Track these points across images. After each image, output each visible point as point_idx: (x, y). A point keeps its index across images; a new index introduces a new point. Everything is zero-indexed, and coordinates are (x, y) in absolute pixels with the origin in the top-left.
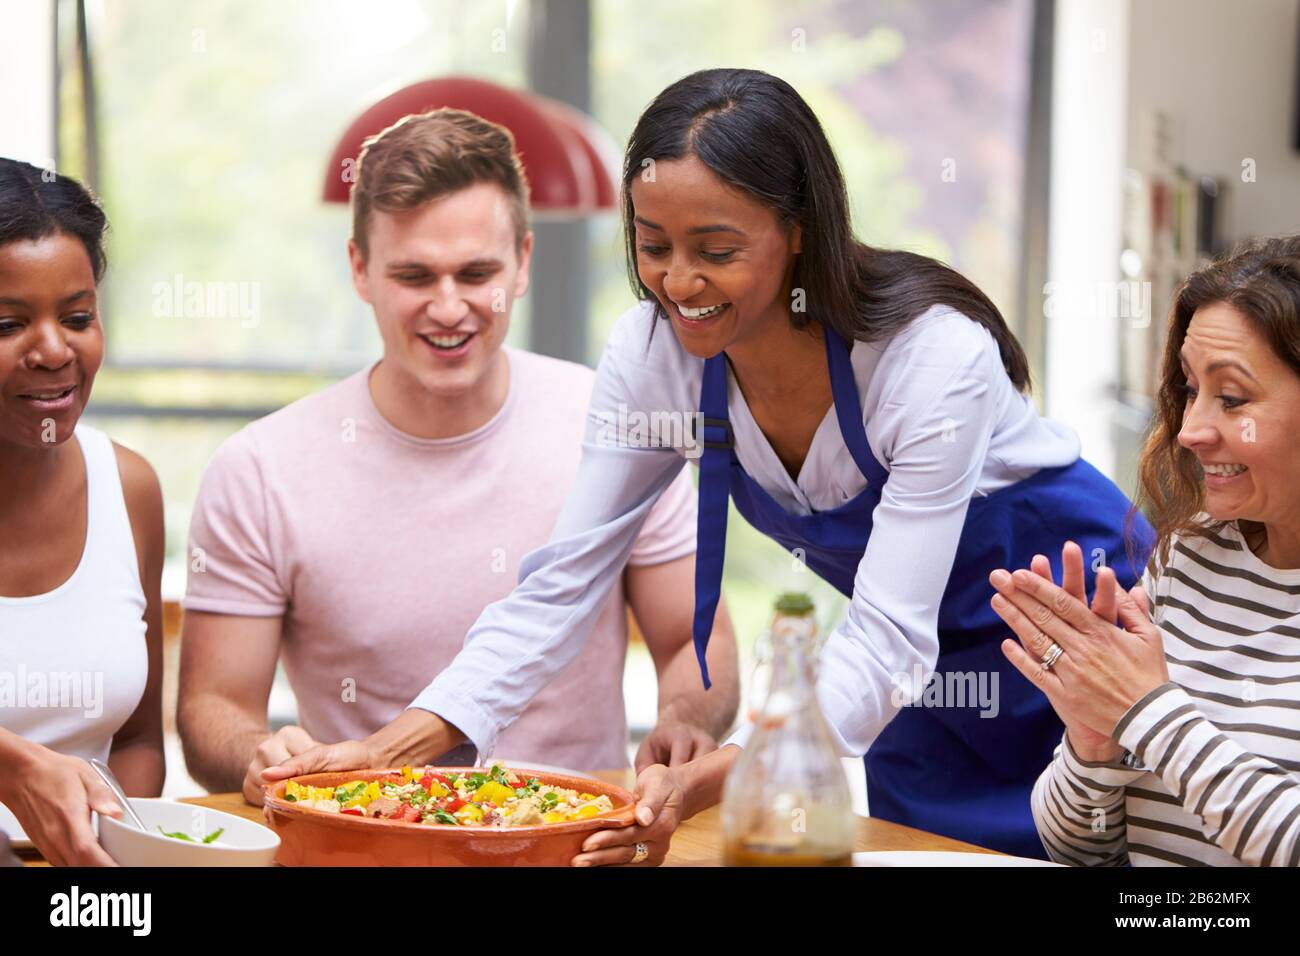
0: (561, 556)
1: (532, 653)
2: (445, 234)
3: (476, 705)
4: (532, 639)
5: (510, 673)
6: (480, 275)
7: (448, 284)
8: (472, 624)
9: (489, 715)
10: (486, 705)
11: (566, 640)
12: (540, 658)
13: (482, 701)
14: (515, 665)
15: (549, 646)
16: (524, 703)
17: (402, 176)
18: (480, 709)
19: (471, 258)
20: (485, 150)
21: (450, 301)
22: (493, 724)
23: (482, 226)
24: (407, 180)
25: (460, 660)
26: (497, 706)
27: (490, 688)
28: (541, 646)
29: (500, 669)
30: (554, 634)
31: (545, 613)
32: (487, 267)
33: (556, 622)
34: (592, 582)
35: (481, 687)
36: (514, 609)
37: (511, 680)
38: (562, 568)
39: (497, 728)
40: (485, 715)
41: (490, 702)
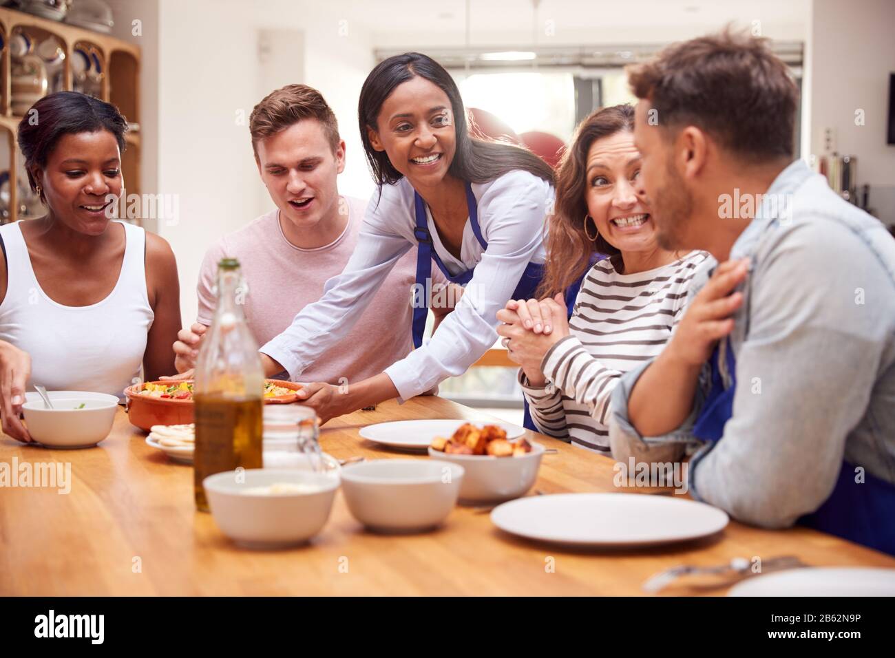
0: (343, 281)
1: (324, 330)
2: (288, 148)
3: (291, 353)
4: (325, 324)
5: (311, 339)
6: (311, 167)
7: (293, 173)
8: (298, 312)
9: (298, 358)
10: (296, 354)
11: (343, 325)
12: (328, 333)
13: (294, 352)
14: (315, 336)
15: (334, 328)
16: (317, 354)
17: (262, 122)
18: (293, 355)
19: (303, 158)
20: (304, 103)
21: (296, 181)
22: (299, 363)
23: (305, 141)
24: (264, 124)
25: (288, 331)
26: (302, 354)
27: (300, 346)
28: (329, 328)
29: (306, 336)
30: (335, 322)
31: (333, 311)
32: (311, 162)
33: (338, 317)
34: (359, 297)
35: (295, 345)
36: (319, 308)
37: (311, 343)
38: (342, 289)
39: (302, 365)
40: (295, 358)
41: (299, 352)
